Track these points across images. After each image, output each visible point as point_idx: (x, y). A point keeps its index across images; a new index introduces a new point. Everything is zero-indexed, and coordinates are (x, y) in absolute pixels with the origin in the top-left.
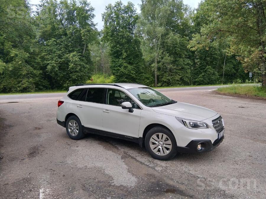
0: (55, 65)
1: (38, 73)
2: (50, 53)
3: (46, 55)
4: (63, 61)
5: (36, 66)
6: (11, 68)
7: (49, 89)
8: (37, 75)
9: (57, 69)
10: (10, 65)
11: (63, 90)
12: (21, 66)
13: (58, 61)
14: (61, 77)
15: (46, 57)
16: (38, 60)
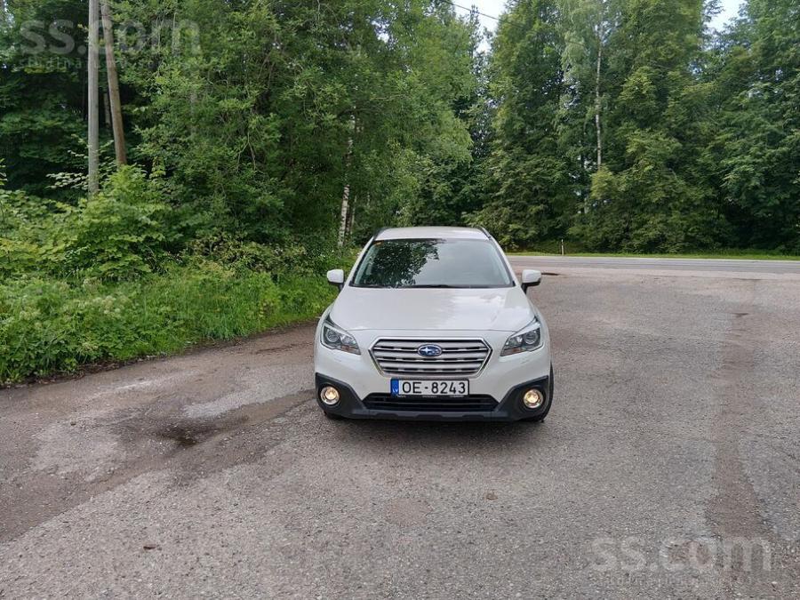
0: (750, 169)
1: (701, 196)
2: (746, 132)
3: (730, 139)
4: (784, 153)
5: (697, 175)
6: (625, 185)
7: (732, 247)
8: (696, 203)
9: (754, 182)
10: (624, 177)
11: (777, 250)
12: (652, 178)
13: (764, 155)
14: (771, 207)
15: (729, 145)
16: (706, 156)
